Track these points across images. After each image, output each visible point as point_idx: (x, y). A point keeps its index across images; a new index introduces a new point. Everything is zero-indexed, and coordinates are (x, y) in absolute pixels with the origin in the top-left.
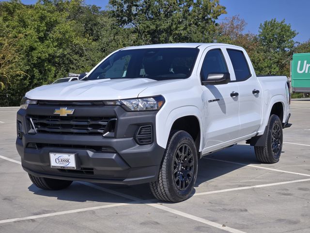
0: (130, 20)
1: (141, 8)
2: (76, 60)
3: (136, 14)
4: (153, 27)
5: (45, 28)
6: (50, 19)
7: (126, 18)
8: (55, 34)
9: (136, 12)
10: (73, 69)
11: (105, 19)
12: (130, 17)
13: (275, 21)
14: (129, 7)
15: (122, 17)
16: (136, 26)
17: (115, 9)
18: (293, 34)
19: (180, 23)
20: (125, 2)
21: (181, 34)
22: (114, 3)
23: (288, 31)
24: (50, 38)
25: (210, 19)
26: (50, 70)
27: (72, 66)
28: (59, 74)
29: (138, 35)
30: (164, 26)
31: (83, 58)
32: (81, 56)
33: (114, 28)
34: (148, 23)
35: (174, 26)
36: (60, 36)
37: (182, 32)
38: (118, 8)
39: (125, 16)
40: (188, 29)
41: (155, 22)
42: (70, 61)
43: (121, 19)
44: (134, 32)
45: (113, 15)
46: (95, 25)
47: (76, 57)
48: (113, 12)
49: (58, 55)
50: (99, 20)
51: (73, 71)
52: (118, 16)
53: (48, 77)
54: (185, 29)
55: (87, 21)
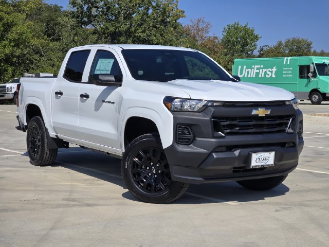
0: (90, 22)
1: (101, 9)
2: (36, 60)
3: (97, 15)
4: (111, 29)
5: (2, 29)
6: (7, 20)
7: (85, 19)
8: (12, 35)
9: (97, 14)
10: (33, 69)
11: (66, 19)
12: (91, 19)
13: (238, 25)
14: (89, 8)
15: (82, 18)
16: (96, 28)
17: (75, 10)
18: (256, 38)
19: (139, 26)
20: (85, 4)
21: (140, 36)
22: (74, 4)
23: (252, 34)
24: (7, 38)
25: (169, 22)
26: (6, 70)
27: (32, 66)
28: (17, 74)
29: (98, 37)
30: (123, 28)
31: (43, 58)
32: (41, 56)
33: (74, 29)
34: (108, 25)
35: (133, 29)
36: (17, 37)
37: (140, 34)
38: (78, 9)
39: (85, 17)
40: (147, 32)
41: (114, 24)
42: (30, 60)
43: (81, 20)
44: (94, 33)
45: (73, 15)
46: (56, 24)
47: (37, 57)
48: (73, 13)
49: (17, 54)
50: (59, 19)
51: (33, 71)
52: (78, 17)
53: (4, 76)
54: (143, 32)
55: (48, 21)
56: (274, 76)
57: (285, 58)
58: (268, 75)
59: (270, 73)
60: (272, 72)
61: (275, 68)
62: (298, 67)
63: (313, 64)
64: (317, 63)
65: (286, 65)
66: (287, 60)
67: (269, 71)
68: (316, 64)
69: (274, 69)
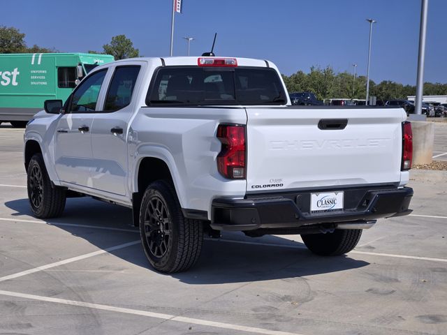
56: (14, 83)
57: (34, 55)
58: (5, 81)
59: (8, 80)
60: (11, 77)
61: (16, 70)
62: (56, 70)
63: (80, 64)
64: (87, 63)
65: (36, 67)
66: (37, 59)
67: (6, 75)
68: (85, 65)
69: (16, 73)
